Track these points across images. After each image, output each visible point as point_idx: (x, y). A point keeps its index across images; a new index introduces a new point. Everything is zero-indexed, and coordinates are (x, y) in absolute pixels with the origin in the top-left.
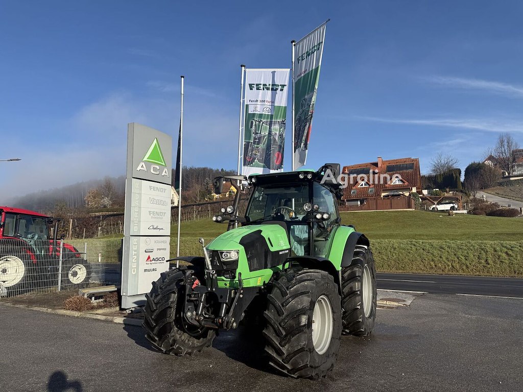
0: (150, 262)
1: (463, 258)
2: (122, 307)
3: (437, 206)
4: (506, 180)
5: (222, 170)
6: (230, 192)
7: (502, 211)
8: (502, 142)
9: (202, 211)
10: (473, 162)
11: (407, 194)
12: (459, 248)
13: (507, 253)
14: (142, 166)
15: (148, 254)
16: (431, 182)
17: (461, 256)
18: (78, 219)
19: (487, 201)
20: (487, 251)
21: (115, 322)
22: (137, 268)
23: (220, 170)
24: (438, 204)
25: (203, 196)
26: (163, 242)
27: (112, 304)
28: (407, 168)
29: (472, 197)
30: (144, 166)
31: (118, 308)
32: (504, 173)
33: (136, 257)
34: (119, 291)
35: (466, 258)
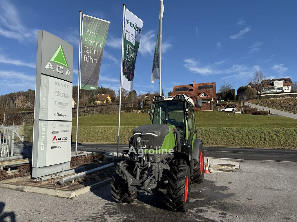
0: (55, 141)
1: (251, 138)
2: (32, 177)
3: (225, 109)
4: (259, 96)
5: (102, 87)
6: (107, 100)
7: (259, 112)
8: (257, 75)
9: (90, 111)
10: (242, 86)
11: (209, 102)
12: (248, 132)
13: (276, 135)
14: (49, 66)
15: (54, 135)
16: (220, 96)
17: (250, 137)
18: (10, 115)
19: (250, 107)
20: (265, 134)
21: (25, 190)
22: (45, 145)
23: (100, 88)
24: (226, 108)
25: (90, 102)
26: (66, 126)
27: (25, 174)
28: (209, 88)
29: (242, 105)
30: (51, 65)
31: (29, 177)
32: (258, 92)
33: (44, 137)
34: (30, 164)
35: (253, 137)
